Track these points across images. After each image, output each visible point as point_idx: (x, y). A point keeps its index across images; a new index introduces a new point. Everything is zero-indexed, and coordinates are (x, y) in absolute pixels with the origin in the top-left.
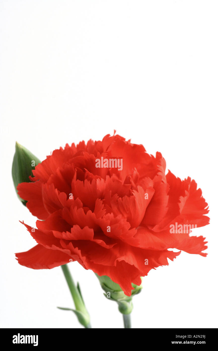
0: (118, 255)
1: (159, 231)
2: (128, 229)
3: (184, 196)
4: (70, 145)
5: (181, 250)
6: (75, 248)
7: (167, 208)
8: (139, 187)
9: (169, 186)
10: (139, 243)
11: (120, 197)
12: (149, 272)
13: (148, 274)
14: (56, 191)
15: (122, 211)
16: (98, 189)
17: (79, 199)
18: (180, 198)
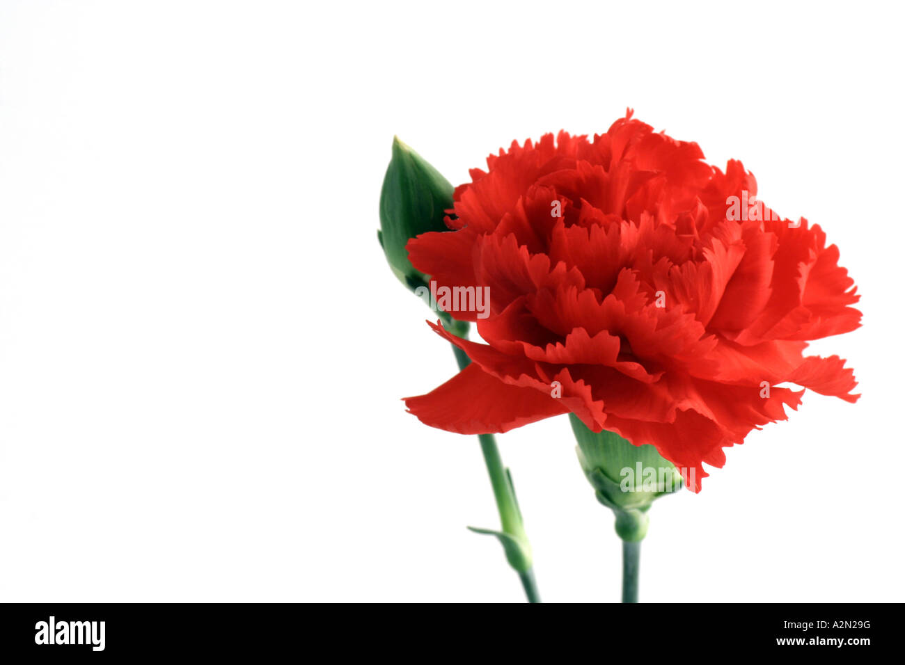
0: (670, 399)
1: (752, 344)
2: (700, 337)
3: (806, 264)
4: (521, 144)
5: (806, 386)
6: (575, 381)
7: (771, 290)
8: (715, 241)
9: (777, 238)
10: (719, 370)
11: (674, 265)
12: (748, 435)
13: (745, 439)
14: (524, 250)
15: (678, 295)
16: (622, 245)
17: (577, 270)
18: (799, 267)
